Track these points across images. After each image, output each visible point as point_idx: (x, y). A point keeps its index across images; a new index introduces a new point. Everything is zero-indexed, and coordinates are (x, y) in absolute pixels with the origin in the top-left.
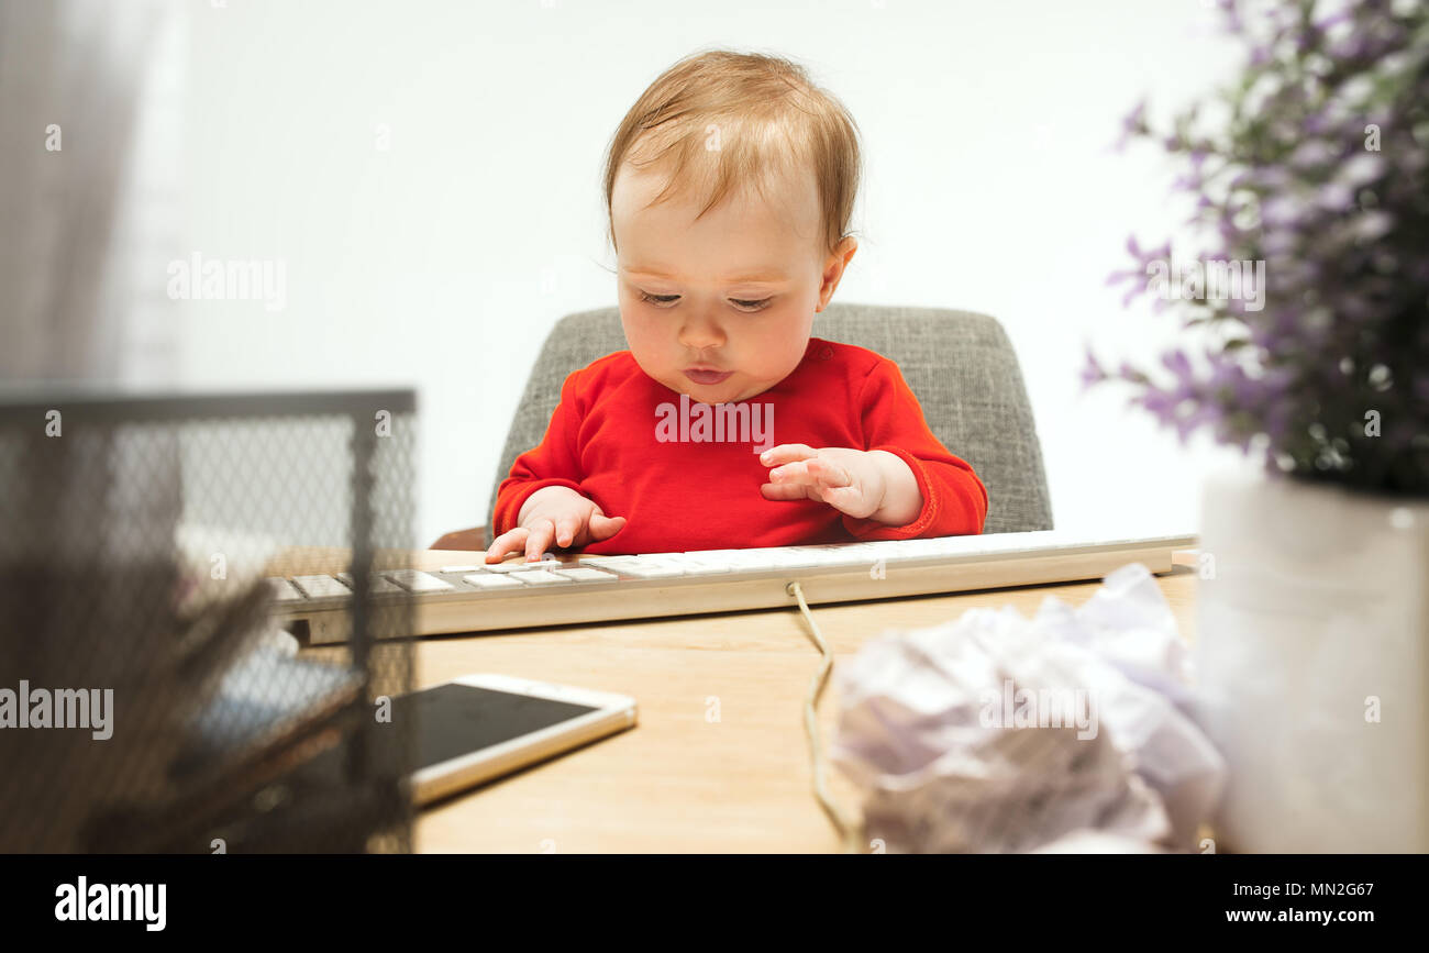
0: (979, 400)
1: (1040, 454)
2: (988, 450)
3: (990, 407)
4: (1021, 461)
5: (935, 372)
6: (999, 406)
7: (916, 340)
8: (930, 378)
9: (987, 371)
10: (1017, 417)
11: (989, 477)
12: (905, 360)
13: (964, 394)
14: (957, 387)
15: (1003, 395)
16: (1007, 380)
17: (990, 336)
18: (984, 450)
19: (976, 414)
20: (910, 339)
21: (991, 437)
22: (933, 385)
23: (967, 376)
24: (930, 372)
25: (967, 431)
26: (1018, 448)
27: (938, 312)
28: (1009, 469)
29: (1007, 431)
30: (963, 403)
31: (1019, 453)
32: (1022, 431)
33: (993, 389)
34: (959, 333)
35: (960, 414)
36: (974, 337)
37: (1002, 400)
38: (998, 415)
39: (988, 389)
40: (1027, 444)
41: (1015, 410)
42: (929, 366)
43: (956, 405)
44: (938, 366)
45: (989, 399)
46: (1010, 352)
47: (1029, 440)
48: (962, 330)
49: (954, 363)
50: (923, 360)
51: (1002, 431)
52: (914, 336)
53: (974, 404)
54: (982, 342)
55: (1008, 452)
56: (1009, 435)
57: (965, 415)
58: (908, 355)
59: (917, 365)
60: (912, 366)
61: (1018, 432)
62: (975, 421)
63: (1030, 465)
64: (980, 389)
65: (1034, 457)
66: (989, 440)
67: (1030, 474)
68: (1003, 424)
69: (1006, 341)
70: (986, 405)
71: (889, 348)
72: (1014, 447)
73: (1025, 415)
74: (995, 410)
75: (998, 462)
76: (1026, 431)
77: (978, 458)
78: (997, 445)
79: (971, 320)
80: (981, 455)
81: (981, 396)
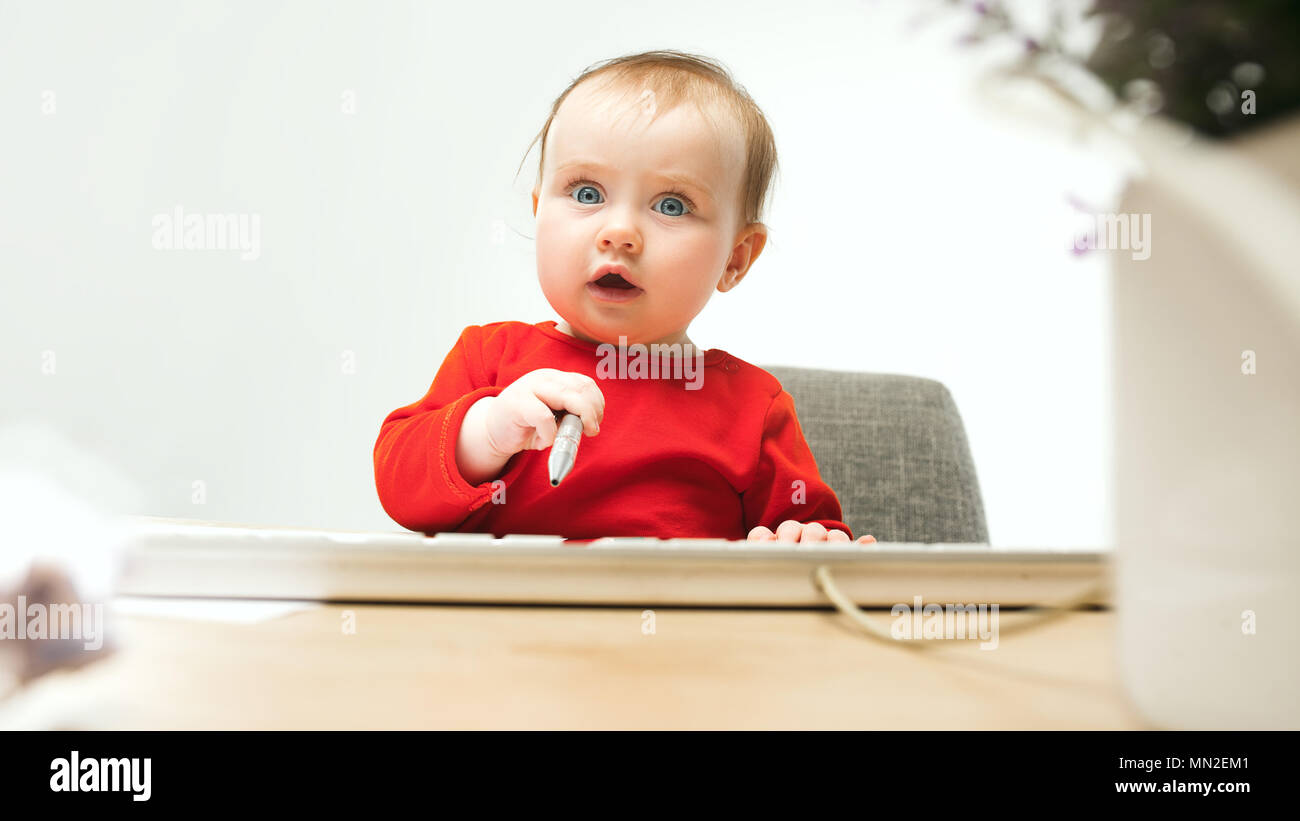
0: (921, 457)
1: (983, 512)
2: (929, 505)
3: (931, 464)
4: (961, 516)
5: (880, 429)
6: (941, 463)
7: (865, 400)
8: (875, 434)
9: (931, 430)
10: (957, 474)
11: (928, 529)
12: (852, 417)
13: (907, 450)
14: (900, 444)
15: (945, 452)
16: (951, 439)
17: (936, 398)
18: (923, 503)
19: (918, 469)
20: (859, 399)
21: (932, 491)
22: (877, 440)
23: (910, 434)
24: (874, 429)
25: (909, 485)
26: (959, 503)
27: (887, 377)
28: (950, 523)
29: (948, 486)
30: (906, 459)
31: (960, 508)
32: (962, 487)
33: (935, 447)
34: (906, 394)
35: (902, 469)
36: (919, 397)
37: (944, 458)
38: (939, 472)
39: (929, 444)
40: (967, 500)
41: (957, 468)
42: (874, 424)
43: (898, 459)
44: (883, 423)
45: (931, 457)
46: (955, 414)
47: (970, 497)
48: (909, 391)
49: (899, 420)
50: (870, 417)
51: (942, 486)
52: (862, 395)
53: (916, 460)
54: (928, 404)
55: (948, 507)
56: (950, 490)
57: (907, 470)
58: (855, 413)
59: (863, 422)
60: (858, 423)
61: (959, 489)
62: (916, 476)
63: (970, 520)
64: (923, 446)
65: (974, 513)
66: (930, 495)
67: (970, 528)
68: (944, 479)
69: (951, 403)
70: (928, 461)
71: (837, 404)
72: (955, 502)
73: (967, 473)
74: (937, 466)
75: (939, 516)
76: (967, 487)
77: (918, 512)
78: (938, 500)
79: (920, 384)
80: (921, 508)
81: (924, 453)
